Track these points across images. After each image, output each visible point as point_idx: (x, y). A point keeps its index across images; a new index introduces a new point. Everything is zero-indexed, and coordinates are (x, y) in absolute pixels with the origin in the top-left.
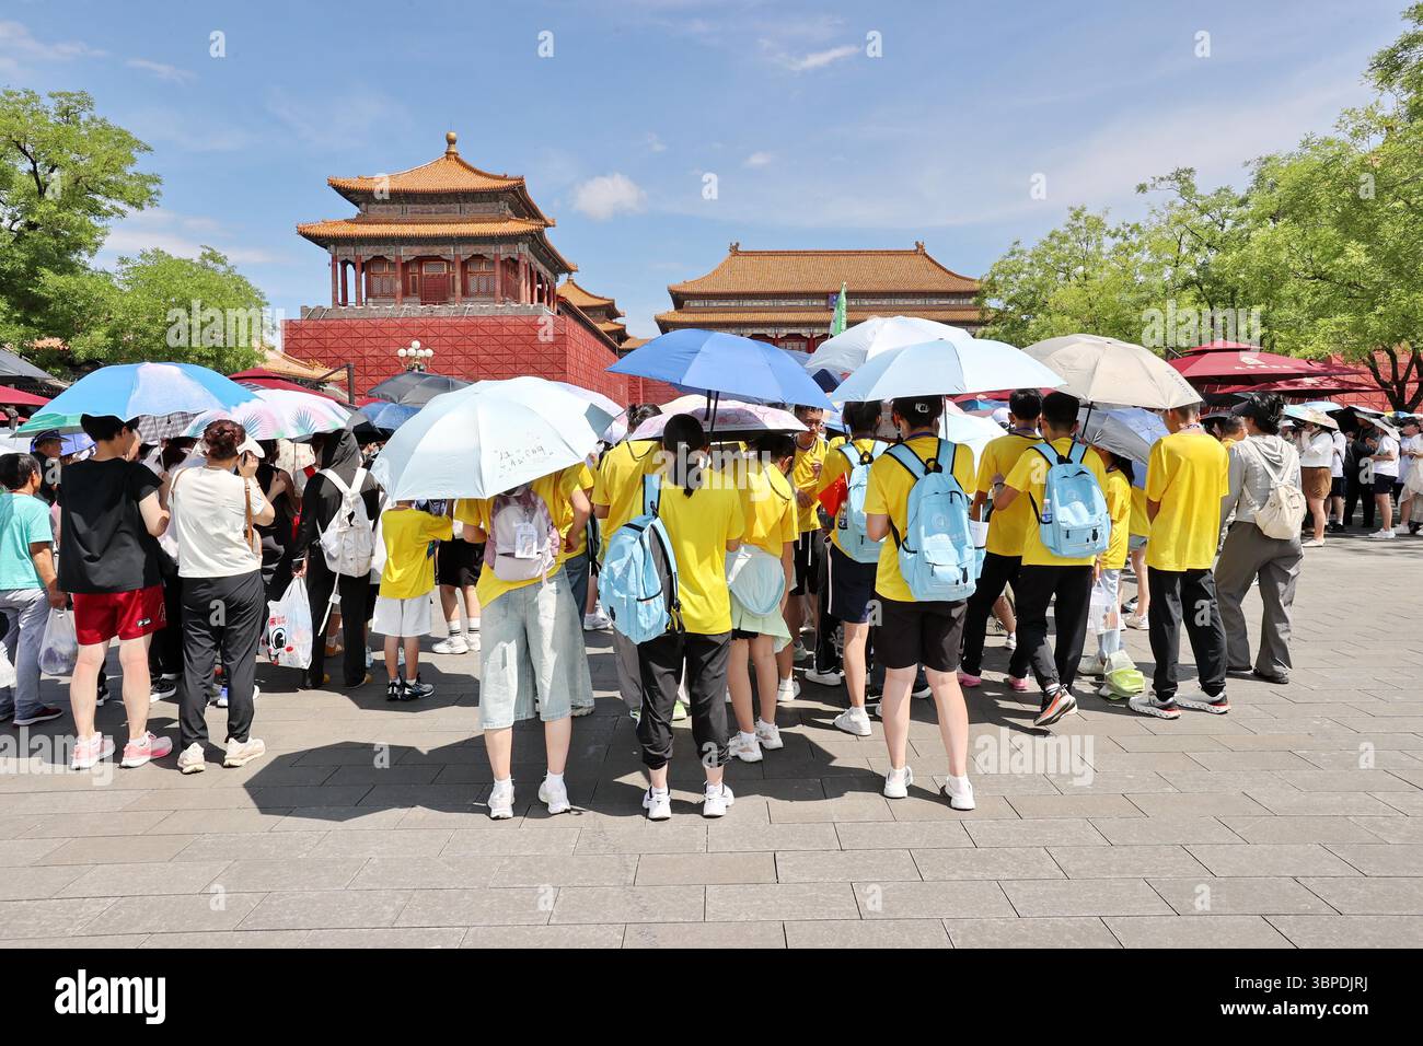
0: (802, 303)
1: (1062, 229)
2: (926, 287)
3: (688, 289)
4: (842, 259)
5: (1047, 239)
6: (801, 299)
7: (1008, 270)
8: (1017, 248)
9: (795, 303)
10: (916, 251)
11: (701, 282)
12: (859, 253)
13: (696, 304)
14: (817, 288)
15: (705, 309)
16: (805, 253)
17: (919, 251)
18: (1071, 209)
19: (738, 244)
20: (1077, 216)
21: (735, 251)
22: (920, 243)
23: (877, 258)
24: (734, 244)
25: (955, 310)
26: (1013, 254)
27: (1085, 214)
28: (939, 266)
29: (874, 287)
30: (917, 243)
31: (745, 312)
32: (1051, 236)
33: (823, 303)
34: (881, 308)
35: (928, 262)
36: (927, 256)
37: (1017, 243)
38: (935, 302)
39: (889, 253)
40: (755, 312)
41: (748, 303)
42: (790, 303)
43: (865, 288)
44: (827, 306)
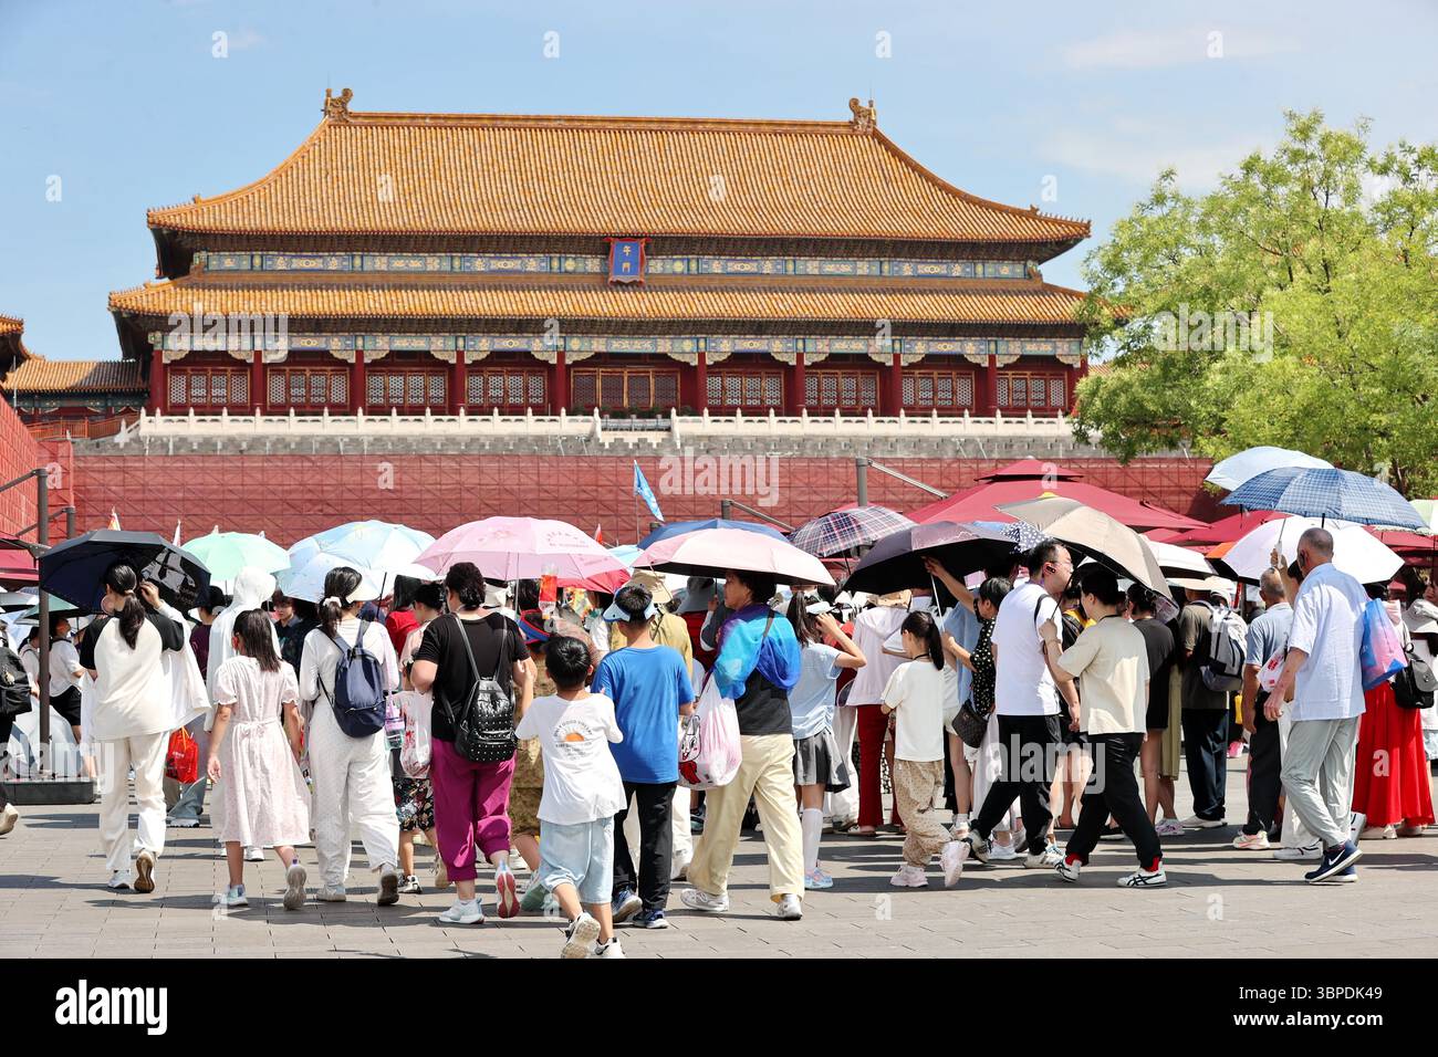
0: (533, 264)
1: (1269, 155)
2: (884, 227)
3: (205, 222)
4: (645, 141)
5: (1239, 174)
6: (532, 252)
7: (1152, 241)
8: (1169, 188)
9: (511, 265)
10: (852, 125)
11: (239, 199)
12: (692, 126)
13: (229, 263)
14: (575, 223)
15: (247, 278)
16: (539, 123)
17: (861, 123)
18: (1292, 116)
19: (347, 93)
20: (1304, 132)
21: (339, 110)
22: (864, 104)
23: (743, 142)
24: (337, 94)
25: (965, 292)
26: (1160, 199)
27: (1321, 130)
28: (916, 168)
29: (740, 224)
30: (854, 104)
31: (367, 287)
32: (1249, 168)
33: (593, 264)
34: (758, 282)
35: (886, 156)
36: (882, 140)
37: (1168, 175)
38: (907, 269)
39: (778, 129)
40: (398, 287)
41: (379, 263)
42: (500, 265)
43: (712, 225)
44: (604, 274)
